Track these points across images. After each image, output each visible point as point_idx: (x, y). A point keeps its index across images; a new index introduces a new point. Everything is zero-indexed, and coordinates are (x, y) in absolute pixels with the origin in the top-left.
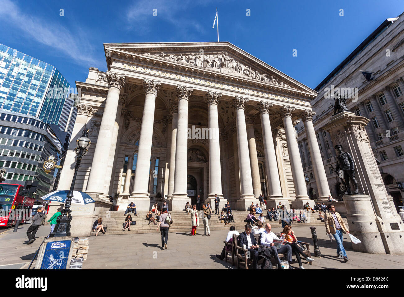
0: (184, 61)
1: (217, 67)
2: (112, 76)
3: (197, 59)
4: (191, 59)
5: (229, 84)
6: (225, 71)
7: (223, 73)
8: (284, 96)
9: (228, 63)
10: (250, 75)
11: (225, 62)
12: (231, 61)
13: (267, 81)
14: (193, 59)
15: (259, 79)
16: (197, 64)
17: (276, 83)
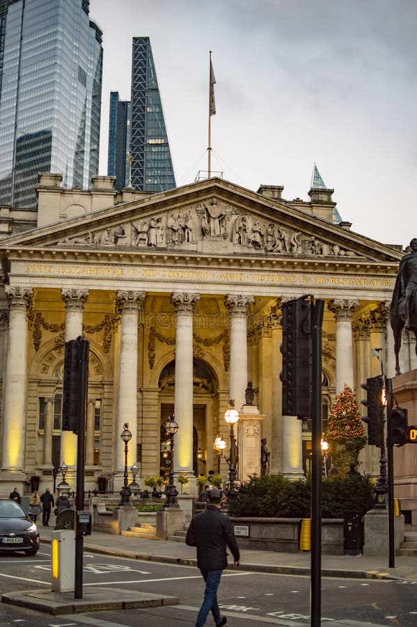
0: (128, 240)
1: (190, 240)
2: (13, 292)
3: (153, 231)
4: (141, 232)
5: (215, 269)
6: (206, 248)
7: (201, 253)
8: (341, 274)
9: (215, 224)
10: (263, 241)
11: (208, 221)
12: (222, 218)
13: (300, 248)
14: (145, 232)
15: (280, 248)
16: (153, 241)
17: (321, 250)
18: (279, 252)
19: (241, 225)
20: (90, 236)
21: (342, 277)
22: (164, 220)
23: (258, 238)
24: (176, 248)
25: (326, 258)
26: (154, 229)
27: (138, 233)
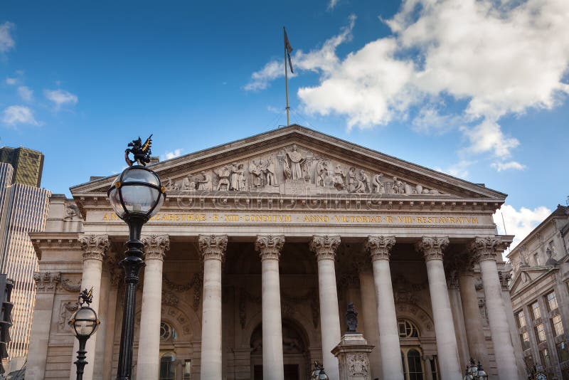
0: (208, 186)
1: (272, 183)
2: (86, 241)
3: (235, 176)
4: (223, 178)
5: (299, 211)
6: (289, 190)
7: (284, 195)
8: (426, 213)
9: (296, 168)
10: (345, 183)
11: (290, 167)
12: (302, 162)
13: (383, 188)
14: (227, 178)
15: (363, 188)
16: (234, 185)
17: (404, 190)
18: (362, 192)
19: (322, 168)
20: (170, 182)
21: (427, 216)
22: (245, 167)
23: (340, 181)
24: (258, 191)
25: (411, 196)
26: (236, 174)
27: (220, 178)
